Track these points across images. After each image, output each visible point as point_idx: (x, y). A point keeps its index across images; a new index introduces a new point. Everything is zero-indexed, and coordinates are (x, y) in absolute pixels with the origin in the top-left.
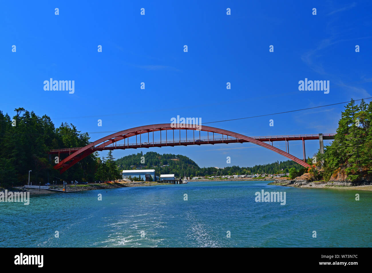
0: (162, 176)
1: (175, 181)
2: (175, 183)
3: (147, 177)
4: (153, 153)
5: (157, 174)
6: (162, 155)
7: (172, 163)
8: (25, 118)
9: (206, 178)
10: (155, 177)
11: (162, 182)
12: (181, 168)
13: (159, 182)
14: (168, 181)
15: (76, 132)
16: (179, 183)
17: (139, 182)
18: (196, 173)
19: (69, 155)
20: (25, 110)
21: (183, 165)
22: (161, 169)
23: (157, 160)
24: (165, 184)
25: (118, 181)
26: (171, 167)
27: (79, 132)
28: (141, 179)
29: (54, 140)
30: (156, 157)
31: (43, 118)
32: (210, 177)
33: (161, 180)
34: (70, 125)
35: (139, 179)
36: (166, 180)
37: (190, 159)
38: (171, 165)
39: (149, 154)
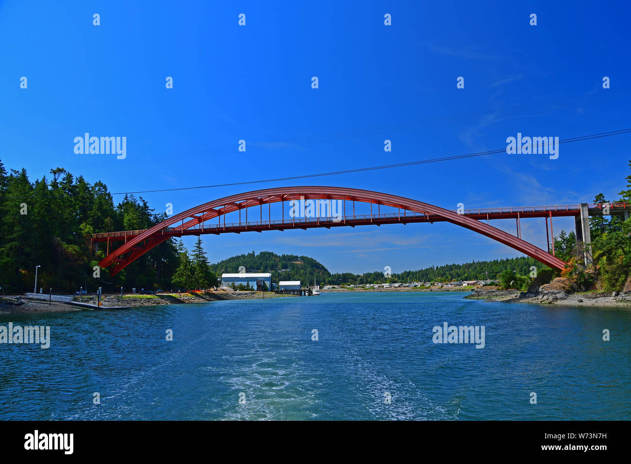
0: (282, 283)
1: (301, 291)
2: (301, 295)
3: (259, 284)
4: (269, 253)
5: (274, 280)
6: (281, 256)
7: (293, 267)
8: (66, 184)
9: (343, 288)
10: (272, 285)
11: (282, 292)
12: (306, 274)
13: (277, 292)
14: (290, 291)
16: (307, 294)
17: (246, 292)
18: (327, 280)
19: (124, 243)
20: (67, 172)
21: (309, 269)
22: (280, 275)
23: (274, 263)
24: (286, 295)
25: (212, 290)
26: (293, 273)
28: (250, 288)
30: (272, 258)
31: (95, 186)
32: (348, 287)
33: (279, 290)
34: (138, 199)
35: (246, 288)
36: (288, 290)
37: (317, 261)
38: (293, 269)
39: (263, 255)
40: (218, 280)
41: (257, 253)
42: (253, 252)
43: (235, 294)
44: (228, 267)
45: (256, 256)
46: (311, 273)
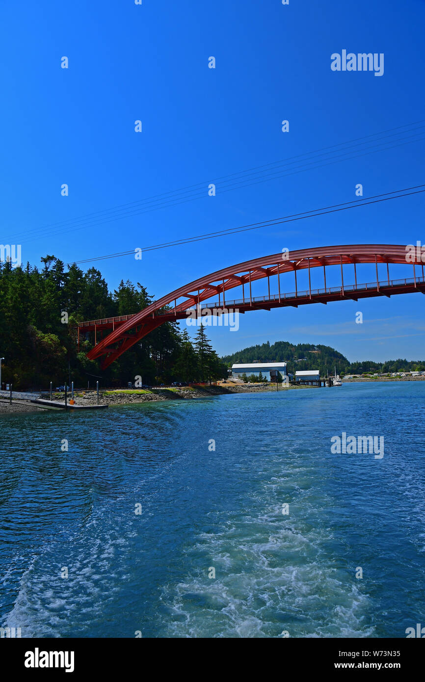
0: (298, 373)
1: (320, 382)
2: (320, 386)
3: (273, 375)
4: (284, 343)
5: (289, 370)
6: (297, 345)
7: (310, 356)
9: (365, 377)
10: (287, 376)
11: (298, 383)
12: (324, 363)
13: (293, 383)
14: (308, 381)
15: (146, 297)
16: (327, 384)
17: (258, 384)
18: (346, 369)
19: (112, 332)
21: (326, 358)
22: (296, 365)
23: (289, 352)
24: (303, 386)
25: (220, 383)
26: (309, 362)
27: (152, 297)
28: (263, 379)
29: (99, 307)
30: (288, 348)
31: (89, 273)
32: (371, 376)
33: (296, 381)
35: (259, 379)
36: (305, 381)
37: (335, 350)
38: (310, 358)
39: (279, 345)
40: (228, 371)
41: (272, 344)
42: (268, 342)
43: (246, 386)
44: (242, 358)
45: (271, 346)
46: (329, 363)
